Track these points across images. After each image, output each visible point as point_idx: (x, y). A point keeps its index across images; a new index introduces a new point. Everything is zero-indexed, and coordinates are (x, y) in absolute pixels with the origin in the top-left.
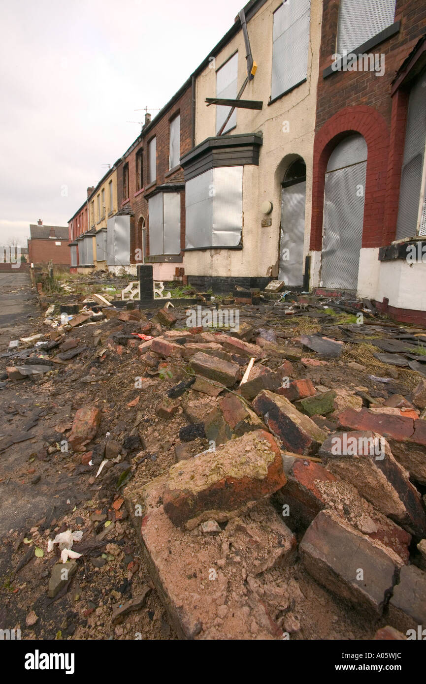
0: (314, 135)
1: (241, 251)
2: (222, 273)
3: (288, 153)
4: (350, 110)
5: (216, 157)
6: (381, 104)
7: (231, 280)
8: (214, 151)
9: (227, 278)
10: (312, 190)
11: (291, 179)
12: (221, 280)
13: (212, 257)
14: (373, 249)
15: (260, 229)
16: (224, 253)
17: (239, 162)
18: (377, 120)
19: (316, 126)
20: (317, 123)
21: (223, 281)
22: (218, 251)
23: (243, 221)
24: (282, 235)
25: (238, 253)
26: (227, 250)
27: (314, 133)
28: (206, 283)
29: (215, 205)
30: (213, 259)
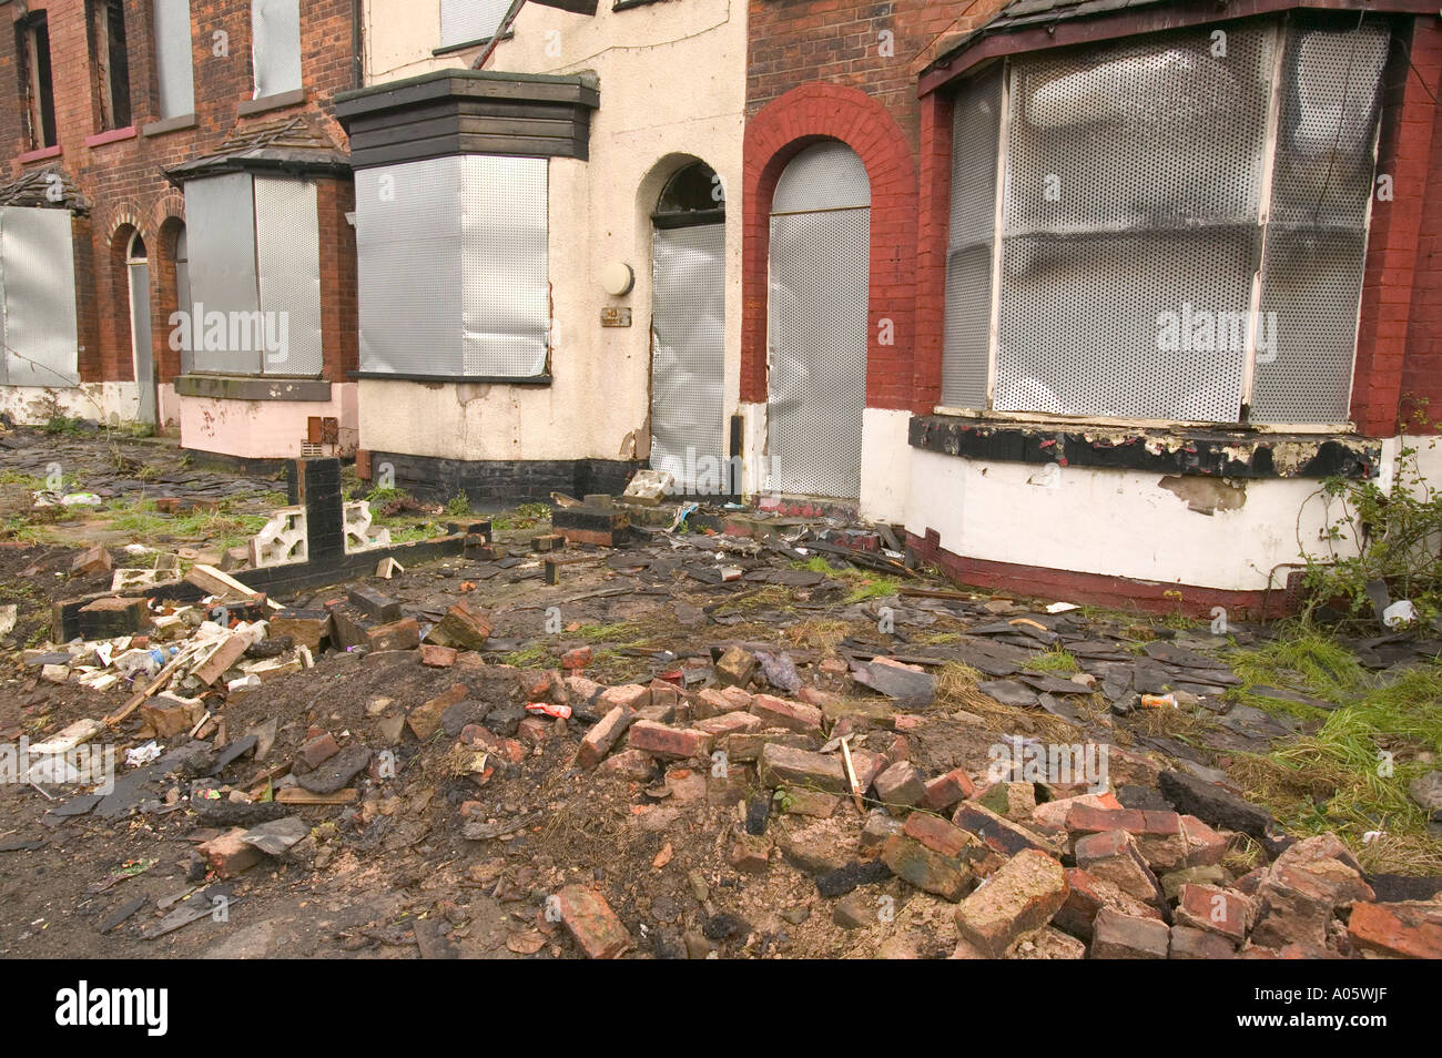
0: (743, 124)
1: (549, 390)
2: (496, 449)
3: (675, 151)
4: (827, 90)
5: (469, 124)
6: (895, 100)
7: (522, 469)
8: (464, 107)
9: (511, 463)
10: (740, 254)
11: (677, 211)
12: (493, 471)
13: (464, 406)
14: (891, 411)
15: (598, 331)
16: (499, 394)
17: (538, 145)
18: (888, 130)
19: (748, 104)
20: (749, 96)
21: (497, 474)
22: (483, 389)
23: (552, 308)
24: (657, 350)
25: (540, 396)
26: (508, 388)
27: (743, 119)
28: (442, 477)
29: (468, 259)
30: (468, 411)
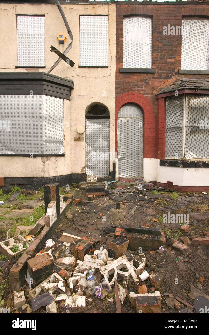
1: (64, 157)
2: (52, 174)
3: (96, 101)
4: (135, 94)
5: (45, 87)
6: (150, 98)
7: (58, 178)
8: (44, 83)
9: (55, 177)
11: (91, 115)
12: (51, 179)
13: (44, 162)
14: (150, 159)
15: (73, 142)
16: (53, 159)
17: (62, 96)
18: (148, 103)
19: (116, 94)
20: (116, 92)
21: (52, 180)
22: (49, 158)
23: (64, 136)
24: (87, 147)
25: (62, 159)
26: (55, 157)
27: (115, 97)
28: (34, 183)
29: (44, 122)
30: (45, 164)
